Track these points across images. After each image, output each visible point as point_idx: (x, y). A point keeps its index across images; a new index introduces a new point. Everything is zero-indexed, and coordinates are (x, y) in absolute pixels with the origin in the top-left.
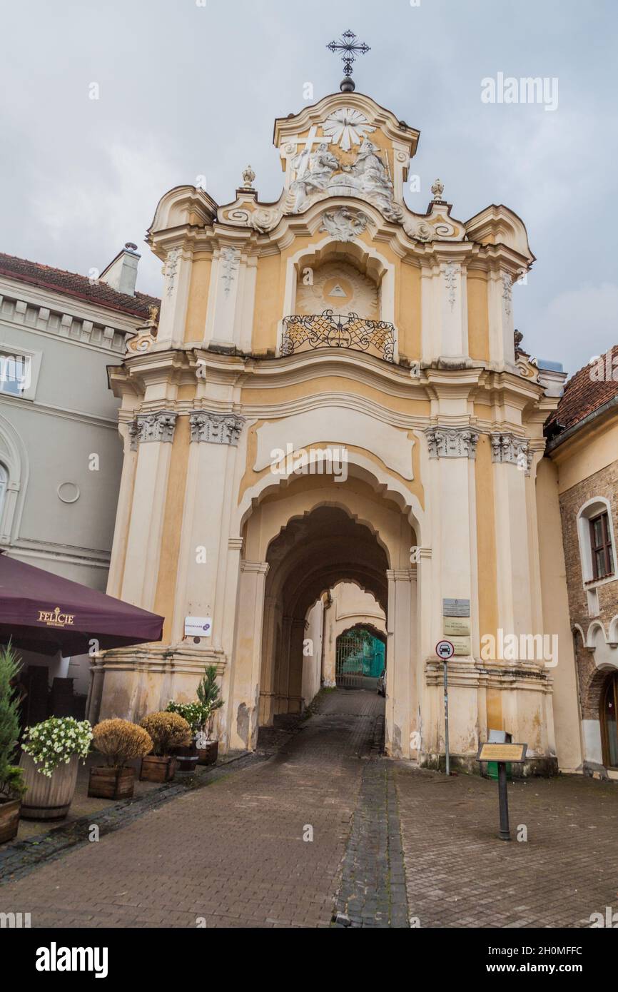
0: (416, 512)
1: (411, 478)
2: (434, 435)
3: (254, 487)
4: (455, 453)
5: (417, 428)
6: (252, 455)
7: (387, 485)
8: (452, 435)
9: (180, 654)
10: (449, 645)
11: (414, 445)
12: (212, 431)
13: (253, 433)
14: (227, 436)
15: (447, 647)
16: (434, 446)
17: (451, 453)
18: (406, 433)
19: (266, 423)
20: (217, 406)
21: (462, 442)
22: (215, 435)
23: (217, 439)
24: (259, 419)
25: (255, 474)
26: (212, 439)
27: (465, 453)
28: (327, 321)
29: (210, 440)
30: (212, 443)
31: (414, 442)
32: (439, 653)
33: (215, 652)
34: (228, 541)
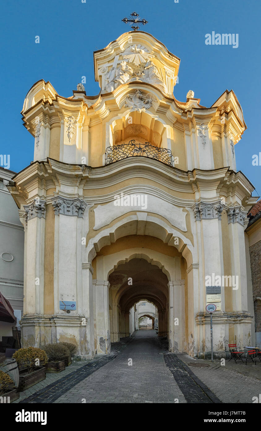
0: (189, 247)
1: (186, 230)
2: (198, 209)
3: (95, 238)
4: (211, 217)
5: (188, 206)
6: (92, 223)
7: (172, 234)
8: (209, 208)
9: (58, 318)
10: (213, 305)
11: (187, 215)
12: (66, 209)
13: (92, 211)
14: (76, 211)
15: (212, 307)
16: (198, 214)
17: (208, 217)
18: (182, 209)
19: (99, 206)
20: (69, 196)
21: (214, 211)
22: (68, 211)
23: (70, 213)
24: (95, 204)
25: (95, 232)
26: (67, 213)
27: (217, 216)
28: (132, 147)
29: (65, 214)
30: (67, 215)
31: (187, 213)
32: (208, 310)
33: (79, 317)
34: (81, 265)
